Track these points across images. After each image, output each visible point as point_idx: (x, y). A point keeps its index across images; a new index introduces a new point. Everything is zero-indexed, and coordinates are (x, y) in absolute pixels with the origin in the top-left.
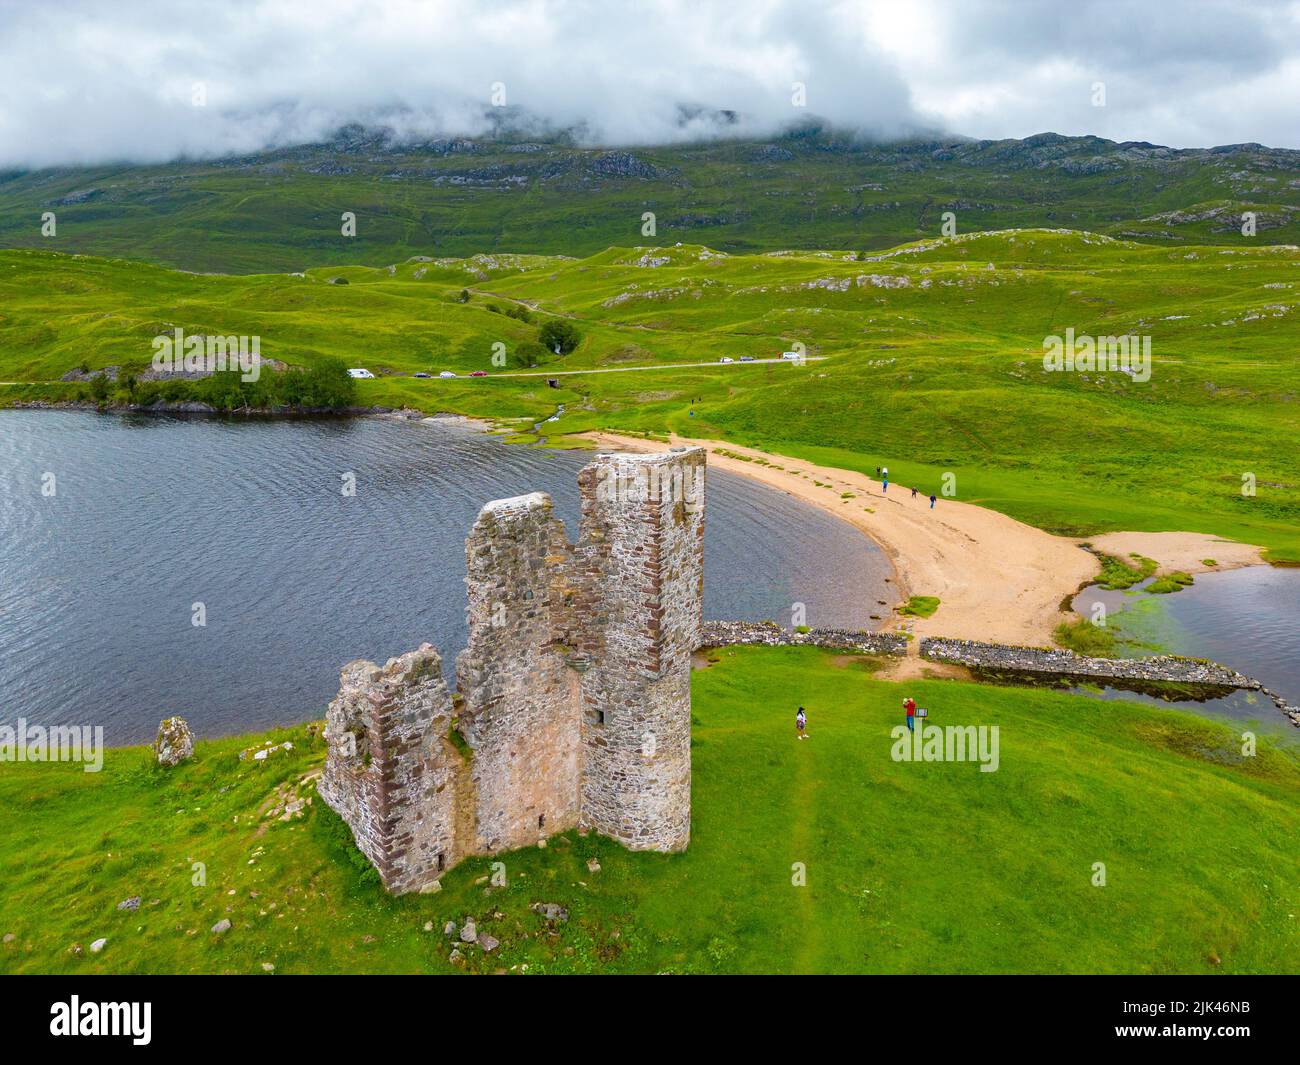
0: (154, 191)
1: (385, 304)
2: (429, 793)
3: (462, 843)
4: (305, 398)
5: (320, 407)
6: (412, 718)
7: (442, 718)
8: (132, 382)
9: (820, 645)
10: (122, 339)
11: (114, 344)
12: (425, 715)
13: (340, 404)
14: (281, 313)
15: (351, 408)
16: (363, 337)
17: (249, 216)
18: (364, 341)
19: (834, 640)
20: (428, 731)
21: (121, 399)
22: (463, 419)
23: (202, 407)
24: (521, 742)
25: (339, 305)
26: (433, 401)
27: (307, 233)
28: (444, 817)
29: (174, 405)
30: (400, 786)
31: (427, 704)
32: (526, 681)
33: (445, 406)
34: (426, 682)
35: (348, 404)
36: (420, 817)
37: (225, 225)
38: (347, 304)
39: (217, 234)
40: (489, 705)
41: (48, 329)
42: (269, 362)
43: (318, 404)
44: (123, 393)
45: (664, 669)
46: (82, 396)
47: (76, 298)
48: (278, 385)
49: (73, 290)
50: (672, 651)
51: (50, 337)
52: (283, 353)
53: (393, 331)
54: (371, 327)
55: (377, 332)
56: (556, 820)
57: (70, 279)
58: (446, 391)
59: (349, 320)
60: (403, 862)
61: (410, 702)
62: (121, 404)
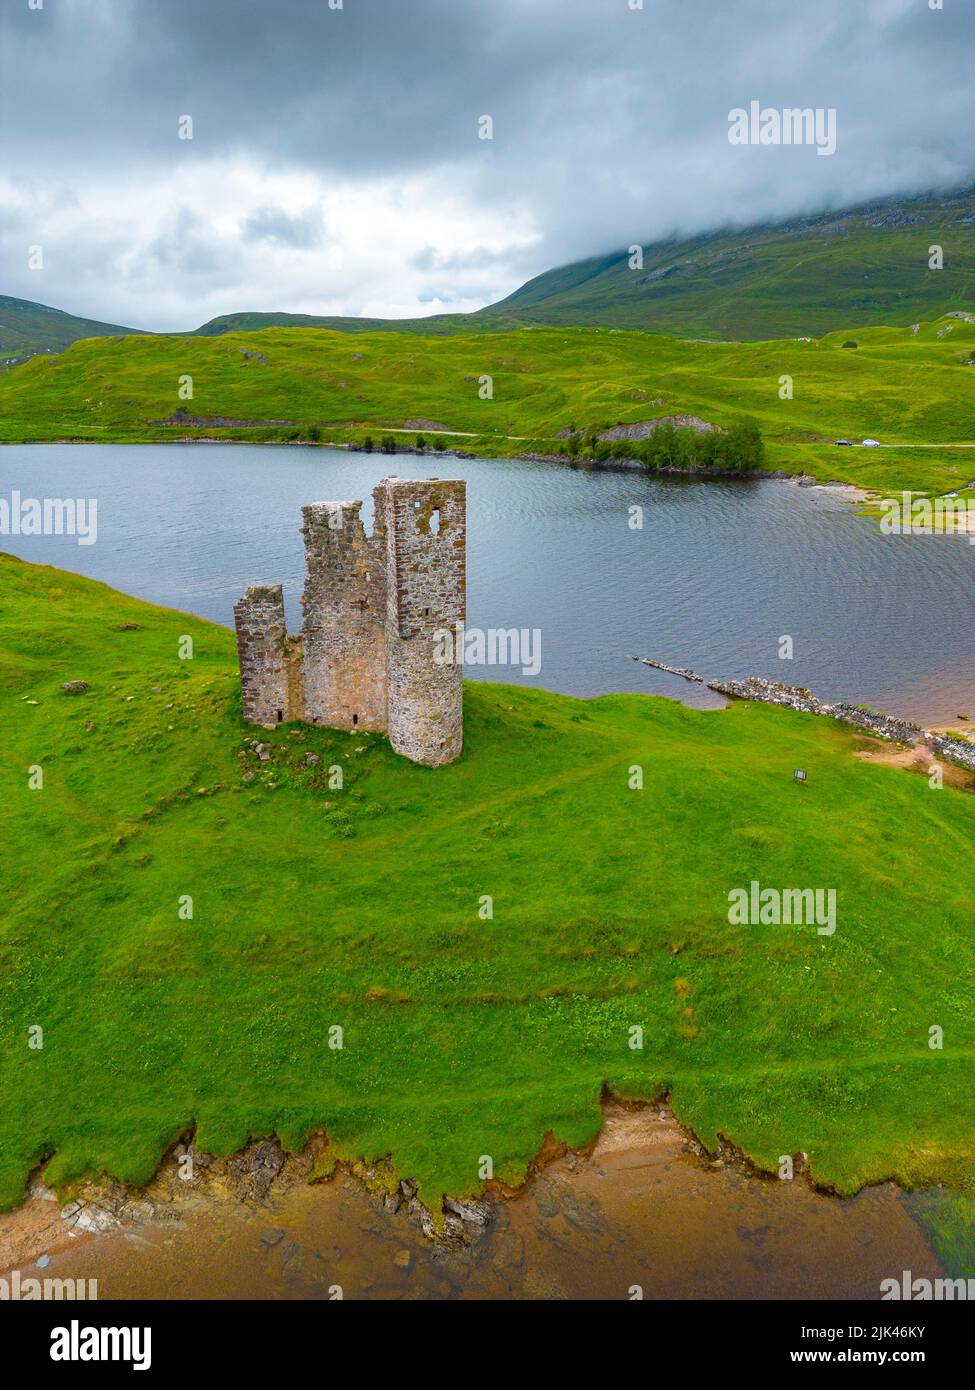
0: (720, 263)
1: (859, 368)
2: (269, 670)
3: (295, 710)
4: (717, 460)
5: (728, 469)
6: (256, 622)
7: (276, 629)
8: (594, 441)
9: (840, 720)
10: (604, 404)
11: (598, 407)
12: (264, 622)
13: (746, 467)
14: (755, 379)
15: (756, 472)
16: (818, 402)
17: (799, 280)
19: (854, 718)
20: (268, 633)
21: (586, 455)
22: (852, 488)
23: (638, 465)
24: (336, 660)
25: (810, 369)
26: (832, 470)
27: (853, 293)
28: (281, 689)
29: (619, 462)
30: (251, 660)
31: (266, 617)
32: (340, 623)
33: (840, 474)
34: (264, 602)
35: (754, 467)
36: (264, 683)
37: (774, 292)
38: (820, 369)
39: (765, 302)
40: (311, 630)
41: (564, 396)
42: (706, 426)
43: (727, 466)
44: (587, 450)
45: (407, 632)
46: (562, 451)
47: (596, 368)
48: (698, 447)
49: (597, 361)
50: (419, 623)
51: (562, 401)
52: (723, 418)
53: (851, 397)
54: (831, 392)
55: (834, 397)
56: (368, 722)
57: (600, 352)
58: (854, 460)
59: (811, 386)
60: (253, 705)
61: (254, 612)
62: (585, 459)
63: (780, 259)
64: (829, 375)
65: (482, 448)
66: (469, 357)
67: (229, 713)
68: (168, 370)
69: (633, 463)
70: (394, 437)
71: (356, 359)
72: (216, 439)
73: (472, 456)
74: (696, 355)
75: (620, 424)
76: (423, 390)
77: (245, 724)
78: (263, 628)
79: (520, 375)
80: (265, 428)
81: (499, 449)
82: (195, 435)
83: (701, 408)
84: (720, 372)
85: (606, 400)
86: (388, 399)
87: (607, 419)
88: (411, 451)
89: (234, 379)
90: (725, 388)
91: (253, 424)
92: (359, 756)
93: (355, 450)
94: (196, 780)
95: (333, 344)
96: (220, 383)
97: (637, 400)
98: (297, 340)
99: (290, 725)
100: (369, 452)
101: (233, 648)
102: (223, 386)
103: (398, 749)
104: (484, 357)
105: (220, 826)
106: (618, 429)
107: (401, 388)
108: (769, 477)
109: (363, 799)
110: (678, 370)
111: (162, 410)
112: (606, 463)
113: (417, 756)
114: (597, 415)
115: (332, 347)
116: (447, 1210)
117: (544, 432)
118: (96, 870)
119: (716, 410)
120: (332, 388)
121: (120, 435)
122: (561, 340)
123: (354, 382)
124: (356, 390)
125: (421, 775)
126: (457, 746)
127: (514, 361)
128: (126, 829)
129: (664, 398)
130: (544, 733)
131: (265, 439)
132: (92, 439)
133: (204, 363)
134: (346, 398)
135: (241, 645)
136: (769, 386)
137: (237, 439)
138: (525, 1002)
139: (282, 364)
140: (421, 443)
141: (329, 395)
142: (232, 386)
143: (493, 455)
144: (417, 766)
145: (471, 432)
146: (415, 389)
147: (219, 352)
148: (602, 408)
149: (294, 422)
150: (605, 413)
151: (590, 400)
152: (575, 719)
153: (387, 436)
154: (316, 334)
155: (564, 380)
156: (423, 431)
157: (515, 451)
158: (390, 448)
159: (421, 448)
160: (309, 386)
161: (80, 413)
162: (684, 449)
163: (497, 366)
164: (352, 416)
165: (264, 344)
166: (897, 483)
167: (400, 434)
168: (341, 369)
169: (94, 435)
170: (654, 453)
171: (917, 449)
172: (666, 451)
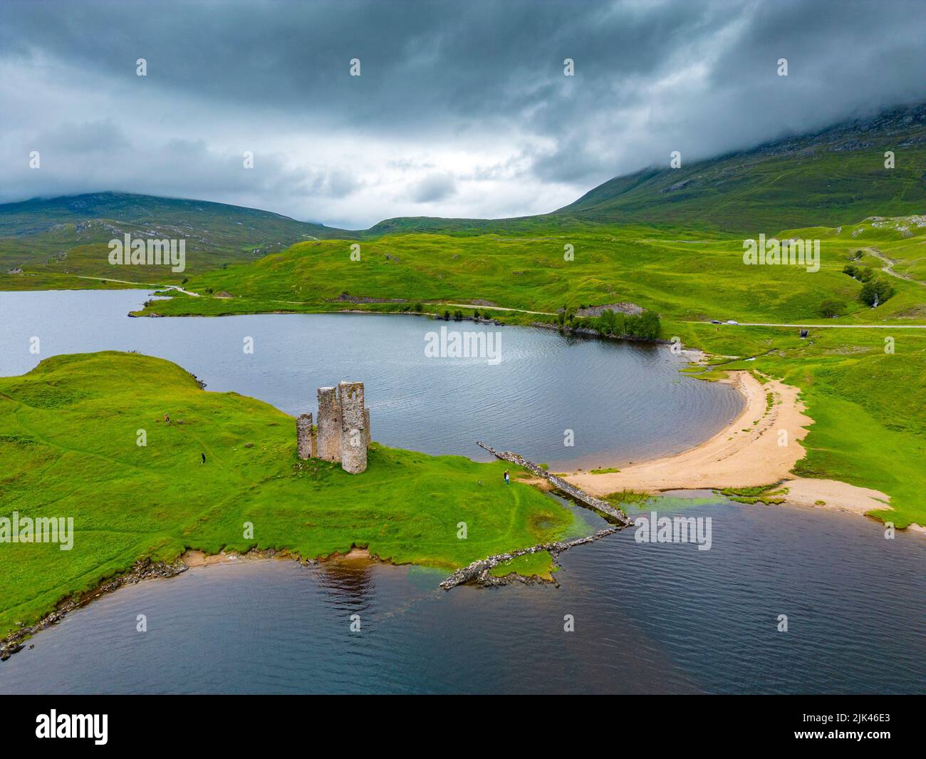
0: (723, 178)
2: (306, 441)
3: (314, 454)
4: (635, 332)
5: (641, 338)
6: (303, 425)
7: (309, 427)
8: (571, 317)
11: (582, 295)
12: (305, 425)
13: (651, 337)
14: (691, 275)
15: (658, 340)
16: (723, 292)
17: (779, 189)
18: (721, 295)
21: (568, 326)
22: (699, 353)
23: (594, 333)
24: (327, 438)
26: (696, 340)
27: (818, 197)
28: (310, 447)
29: (584, 331)
30: (301, 437)
31: (306, 423)
32: (328, 426)
34: (305, 418)
35: (655, 337)
36: (304, 445)
37: (761, 197)
38: (733, 268)
39: (753, 204)
40: (320, 428)
41: (568, 285)
42: (640, 309)
43: (641, 336)
44: (568, 322)
45: (345, 429)
46: (555, 322)
47: (597, 266)
48: (626, 324)
49: (598, 261)
50: (349, 426)
51: (566, 289)
52: (652, 304)
53: (744, 288)
54: (733, 285)
55: (734, 288)
56: (337, 459)
57: (601, 255)
58: (715, 333)
59: (723, 280)
60: (301, 452)
61: (302, 421)
62: (566, 328)
63: (766, 174)
64: (740, 273)
65: (511, 318)
66: (520, 257)
67: (294, 454)
68: (341, 267)
69: (592, 331)
70: (462, 311)
71: (453, 257)
72: (362, 310)
73: (503, 324)
74: (662, 256)
75: (590, 306)
76: (488, 279)
77: (298, 458)
78: (305, 427)
79: (547, 270)
80: (391, 304)
81: (521, 319)
82: (352, 308)
83: (641, 297)
84: (672, 269)
85: (588, 290)
86: (465, 285)
87: (584, 303)
88: (471, 319)
89: (377, 273)
90: (667, 281)
91: (385, 301)
92: (330, 469)
93: (439, 318)
94: (278, 474)
95: (443, 247)
96: (369, 275)
97: (605, 291)
98: (421, 245)
99: (312, 459)
100: (447, 320)
102: (371, 277)
103: (344, 468)
104: (529, 258)
105: (282, 486)
106: (590, 309)
107: (475, 278)
108: (662, 343)
109: (327, 482)
110: (647, 266)
111: (334, 293)
112: (578, 330)
113: (348, 470)
114: (579, 300)
115: (441, 249)
116: (307, 561)
117: (551, 308)
118: (244, 494)
119: (651, 299)
120: (434, 279)
121: (309, 308)
123: (446, 274)
124: (448, 279)
125: (348, 476)
126: (364, 467)
127: (547, 260)
128: (255, 485)
129: (620, 291)
130: (399, 465)
131: (389, 311)
132: (293, 311)
134: (441, 285)
135: (298, 432)
136: (697, 280)
137: (374, 311)
138: (344, 527)
139: (407, 263)
140: (477, 315)
141: (431, 283)
142: (376, 277)
143: (516, 323)
144: (348, 473)
145: (509, 308)
146: (482, 279)
147: (372, 254)
148: (585, 295)
149: (409, 300)
150: (584, 299)
151: (581, 289)
152: (415, 462)
153: (457, 310)
154: (434, 239)
155: (574, 274)
156: (479, 307)
157: (530, 321)
158: (459, 317)
159: (477, 317)
160: (421, 278)
161: (289, 294)
162: (618, 324)
163: (536, 263)
164: (442, 296)
165: (401, 247)
166: (727, 350)
167: (466, 308)
168: (442, 265)
169: (295, 308)
170: (603, 326)
171: (758, 327)
172: (609, 325)
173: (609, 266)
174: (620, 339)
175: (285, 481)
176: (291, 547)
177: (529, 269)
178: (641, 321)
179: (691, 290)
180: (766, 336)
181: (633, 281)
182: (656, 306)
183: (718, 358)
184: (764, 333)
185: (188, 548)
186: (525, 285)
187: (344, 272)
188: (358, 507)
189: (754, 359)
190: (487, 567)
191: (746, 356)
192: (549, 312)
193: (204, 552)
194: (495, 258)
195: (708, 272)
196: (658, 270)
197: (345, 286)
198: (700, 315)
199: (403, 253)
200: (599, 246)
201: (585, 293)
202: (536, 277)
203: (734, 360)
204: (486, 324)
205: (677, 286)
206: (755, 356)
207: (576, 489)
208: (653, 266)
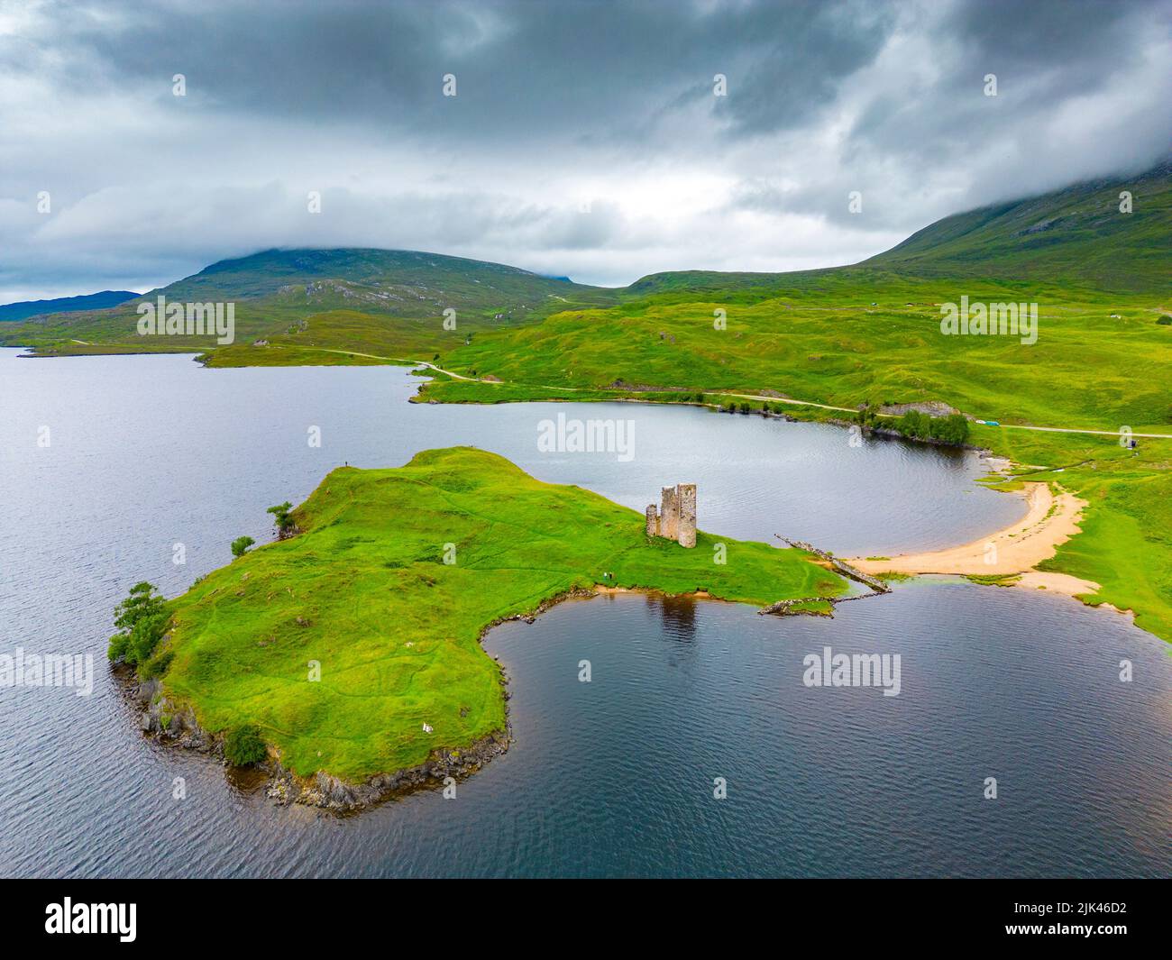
2: (653, 524)
3: (658, 533)
4: (941, 436)
5: (947, 444)
8: (873, 416)
12: (652, 512)
13: (958, 442)
14: (1022, 366)
15: (965, 445)
18: (1052, 393)
20: (653, 515)
21: (869, 425)
22: (1007, 461)
23: (897, 434)
24: (668, 522)
26: (1009, 447)
28: (655, 528)
29: (886, 432)
30: (649, 521)
32: (669, 514)
33: (1010, 451)
34: (653, 508)
35: (963, 443)
36: (651, 526)
37: (1159, 242)
39: (1148, 251)
40: (662, 515)
41: (872, 375)
42: (950, 410)
43: (947, 440)
44: (869, 421)
45: (682, 516)
46: (855, 420)
47: (910, 352)
48: (932, 427)
49: (912, 345)
50: (685, 514)
51: (870, 381)
52: (966, 404)
53: (1083, 386)
54: (1070, 381)
55: (1070, 385)
56: (674, 538)
57: (916, 337)
59: (1059, 375)
60: (649, 531)
62: (867, 427)
64: (1082, 366)
65: (805, 413)
66: (818, 337)
67: (643, 533)
68: (611, 348)
69: (894, 433)
70: (750, 402)
72: (638, 399)
73: (796, 420)
75: (896, 404)
76: (779, 365)
77: (646, 535)
79: (849, 355)
80: (669, 392)
81: (817, 415)
82: (627, 397)
83: (954, 395)
84: (1000, 359)
85: (895, 384)
86: (752, 372)
87: (889, 399)
88: (759, 413)
89: (652, 355)
90: (990, 375)
91: (662, 389)
92: (671, 544)
93: (724, 411)
94: (636, 544)
96: (644, 358)
97: (914, 387)
98: (698, 319)
99: (657, 537)
100: (732, 413)
101: (645, 519)
102: (645, 361)
103: (680, 544)
104: (828, 339)
105: (642, 552)
106: (894, 407)
107: (764, 364)
109: (670, 552)
110: (971, 354)
111: (608, 379)
112: (879, 431)
113: (684, 545)
114: (883, 395)
117: (851, 404)
119: (965, 397)
120: (716, 364)
121: (582, 396)
122: (892, 324)
123: (730, 359)
124: (731, 365)
125: (683, 549)
126: (694, 544)
127: (849, 343)
129: (931, 387)
131: (668, 400)
132: (568, 399)
133: (635, 342)
134: (724, 371)
135: (647, 517)
136: (1028, 374)
137: (651, 400)
140: (766, 408)
141: (712, 369)
142: (652, 361)
143: (810, 419)
145: (802, 400)
146: (772, 365)
147: (644, 332)
148: (889, 391)
149: (688, 388)
150: (889, 395)
151: (888, 383)
153: (744, 402)
155: (880, 361)
156: (769, 399)
157: (826, 417)
158: (746, 411)
159: (766, 411)
160: (702, 362)
161: (560, 380)
162: (923, 427)
163: (836, 347)
164: (726, 384)
165: (675, 322)
166: (1036, 459)
167: (753, 401)
168: (724, 347)
169: (568, 395)
170: (906, 427)
171: (1083, 435)
172: (913, 427)
173: (924, 352)
174: (925, 443)
175: (642, 549)
176: (659, 588)
177: (828, 354)
178: (948, 425)
179: (1017, 387)
180: (1088, 445)
181: (950, 373)
182: (969, 406)
183: (1024, 467)
184: (1087, 441)
185: (596, 583)
186: (822, 373)
187: (615, 354)
188: (697, 567)
189: (1062, 470)
190: (787, 605)
191: (1056, 466)
192: (849, 408)
193: (606, 586)
194: (787, 340)
195: (1043, 363)
196: (983, 358)
197: (619, 371)
198: (1018, 418)
199: (679, 331)
200: (915, 325)
201: (891, 387)
202: (836, 364)
203: (1041, 471)
204: (776, 419)
205: (1001, 380)
206: (1064, 467)
207: (852, 568)
208: (978, 353)
